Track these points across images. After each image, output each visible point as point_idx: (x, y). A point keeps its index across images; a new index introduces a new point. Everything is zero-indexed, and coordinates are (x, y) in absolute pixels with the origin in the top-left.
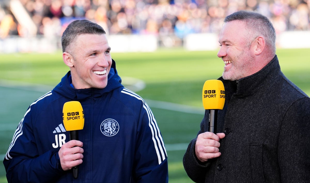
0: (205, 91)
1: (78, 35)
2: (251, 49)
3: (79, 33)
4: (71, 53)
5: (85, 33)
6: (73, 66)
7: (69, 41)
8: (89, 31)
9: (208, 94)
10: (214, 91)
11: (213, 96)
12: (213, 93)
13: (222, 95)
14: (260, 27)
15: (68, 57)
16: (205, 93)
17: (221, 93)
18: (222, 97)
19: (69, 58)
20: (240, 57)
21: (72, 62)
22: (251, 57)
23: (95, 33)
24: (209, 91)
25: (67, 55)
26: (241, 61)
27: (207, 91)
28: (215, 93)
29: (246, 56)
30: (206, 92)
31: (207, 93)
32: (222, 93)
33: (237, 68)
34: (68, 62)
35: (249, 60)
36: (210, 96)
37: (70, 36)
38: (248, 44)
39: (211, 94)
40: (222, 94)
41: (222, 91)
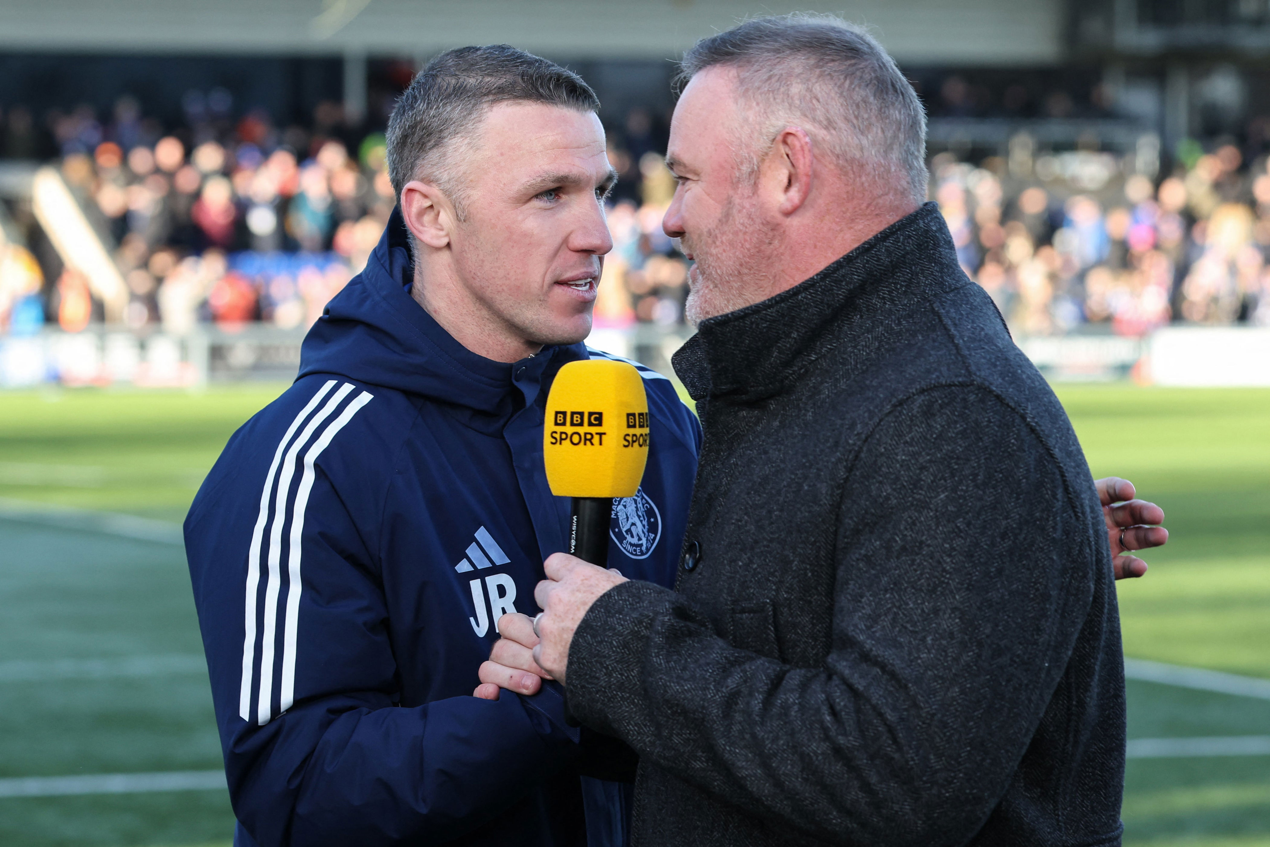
0: (557, 413)
1: (485, 105)
2: (761, 191)
3: (491, 97)
4: (449, 181)
5: (517, 97)
6: (449, 245)
7: (441, 131)
8: (537, 90)
9: (569, 429)
10: (597, 419)
11: (590, 440)
12: (590, 424)
13: (634, 435)
14: (796, 88)
15: (428, 203)
16: (556, 424)
17: (629, 426)
18: (634, 442)
19: (431, 207)
20: (717, 231)
21: (445, 226)
22: (765, 229)
23: (565, 103)
24: (573, 414)
25: (425, 196)
26: (724, 251)
27: (564, 413)
28: (600, 424)
29: (743, 224)
30: (560, 418)
31: (564, 424)
32: (634, 426)
33: (716, 286)
34: (423, 225)
35: (755, 240)
36: (576, 439)
37: (449, 108)
38: (745, 168)
39: (581, 430)
40: (631, 431)
41: (634, 415)
